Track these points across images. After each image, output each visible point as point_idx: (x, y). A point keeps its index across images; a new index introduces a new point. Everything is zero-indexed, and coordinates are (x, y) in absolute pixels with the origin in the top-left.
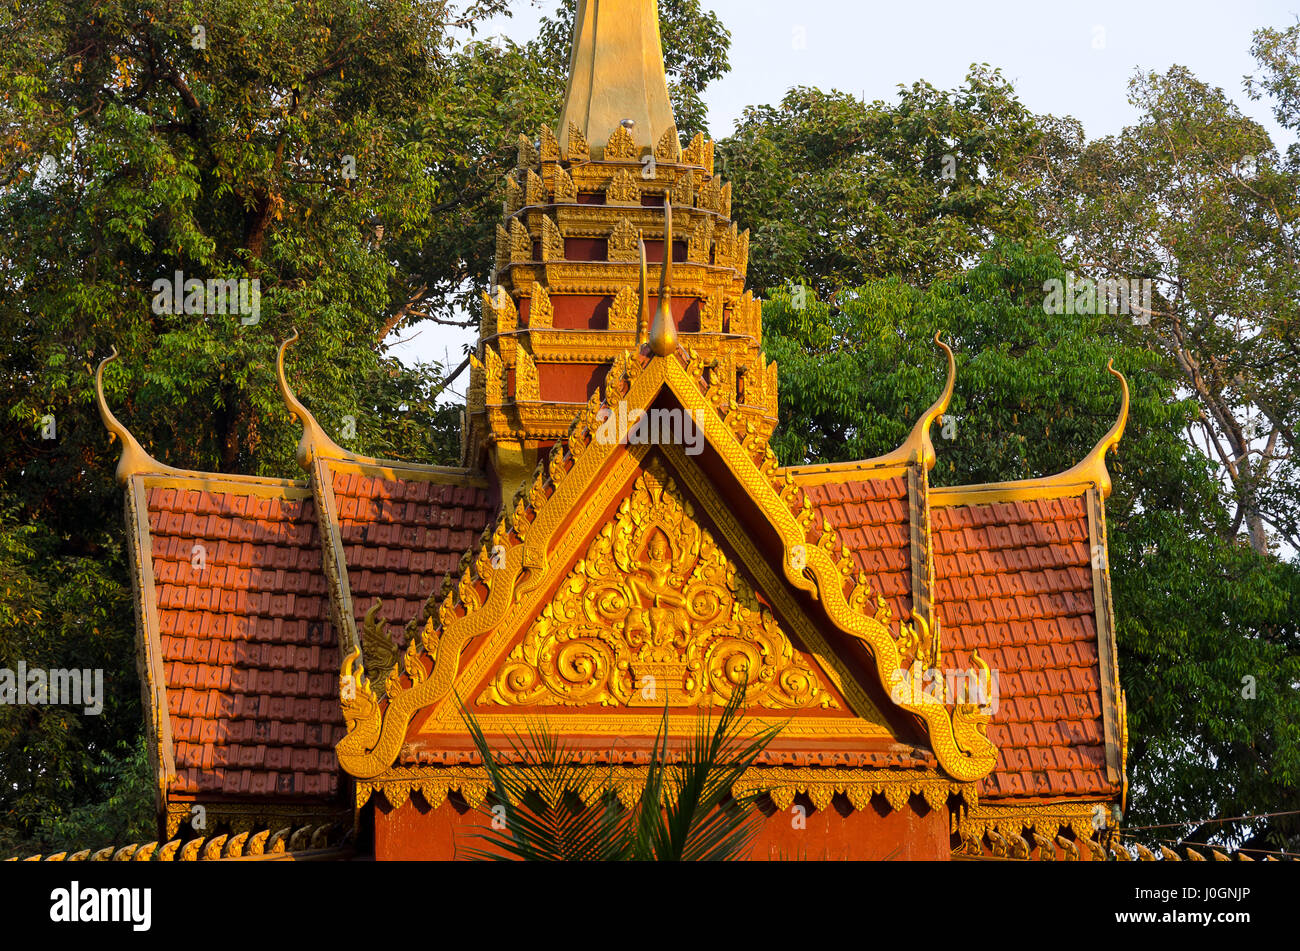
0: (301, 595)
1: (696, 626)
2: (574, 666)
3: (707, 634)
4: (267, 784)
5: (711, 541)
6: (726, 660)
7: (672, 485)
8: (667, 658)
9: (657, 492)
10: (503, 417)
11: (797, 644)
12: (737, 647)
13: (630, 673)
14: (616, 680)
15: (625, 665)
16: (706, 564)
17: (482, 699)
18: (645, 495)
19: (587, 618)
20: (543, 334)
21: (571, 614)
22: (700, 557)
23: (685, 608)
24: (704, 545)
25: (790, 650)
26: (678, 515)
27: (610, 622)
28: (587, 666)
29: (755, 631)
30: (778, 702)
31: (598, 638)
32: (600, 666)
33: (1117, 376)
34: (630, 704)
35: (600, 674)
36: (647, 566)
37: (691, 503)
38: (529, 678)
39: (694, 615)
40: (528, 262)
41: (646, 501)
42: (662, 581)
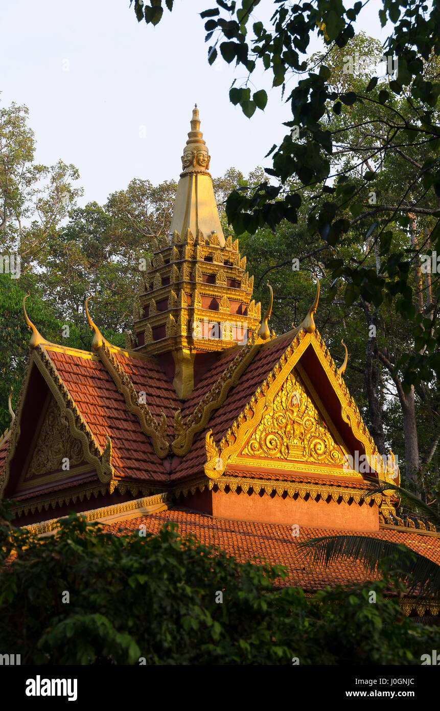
0: (116, 400)
1: (306, 432)
2: (271, 443)
3: (309, 435)
4: (143, 476)
5: (310, 401)
6: (315, 445)
7: (298, 379)
8: (298, 443)
9: (294, 381)
10: (186, 340)
11: (335, 442)
12: (318, 441)
13: (287, 447)
14: (283, 449)
15: (285, 444)
16: (309, 409)
17: (243, 453)
18: (290, 382)
19: (274, 425)
20: (199, 310)
21: (269, 423)
22: (307, 407)
23: (302, 425)
24: (308, 403)
25: (333, 443)
26: (300, 390)
27: (281, 428)
28: (274, 443)
29: (323, 435)
30: (330, 462)
31: (278, 433)
32: (278, 444)
33: (344, 347)
34: (288, 459)
35: (278, 447)
36: (292, 408)
37: (304, 387)
38: (257, 445)
39: (305, 428)
40: (189, 281)
41: (291, 384)
42: (295, 414)
